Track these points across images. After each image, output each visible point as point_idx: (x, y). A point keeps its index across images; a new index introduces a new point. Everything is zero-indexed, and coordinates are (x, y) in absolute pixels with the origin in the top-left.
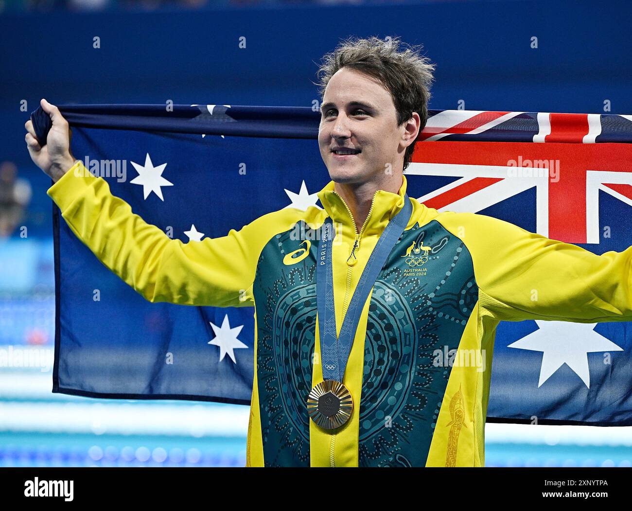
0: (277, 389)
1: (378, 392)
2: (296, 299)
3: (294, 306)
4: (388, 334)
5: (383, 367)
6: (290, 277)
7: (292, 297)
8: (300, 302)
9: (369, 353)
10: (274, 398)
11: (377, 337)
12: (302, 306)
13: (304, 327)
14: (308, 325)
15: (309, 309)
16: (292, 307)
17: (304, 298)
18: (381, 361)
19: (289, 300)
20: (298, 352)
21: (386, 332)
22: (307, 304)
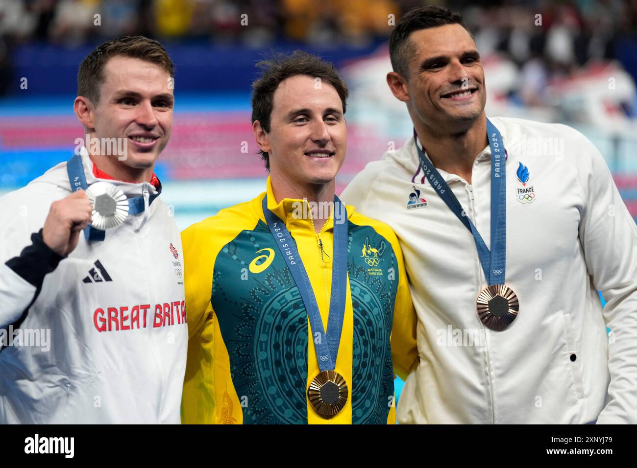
0: (260, 392)
1: (365, 383)
2: (284, 303)
3: (283, 310)
4: (369, 328)
5: (368, 359)
6: (268, 284)
7: (279, 301)
8: (289, 305)
9: (357, 347)
10: (258, 401)
11: (362, 332)
12: (292, 310)
13: (297, 329)
14: (301, 326)
15: (299, 311)
16: (282, 311)
17: (291, 301)
18: (366, 355)
19: (276, 305)
20: (292, 353)
21: (368, 327)
22: (296, 306)
